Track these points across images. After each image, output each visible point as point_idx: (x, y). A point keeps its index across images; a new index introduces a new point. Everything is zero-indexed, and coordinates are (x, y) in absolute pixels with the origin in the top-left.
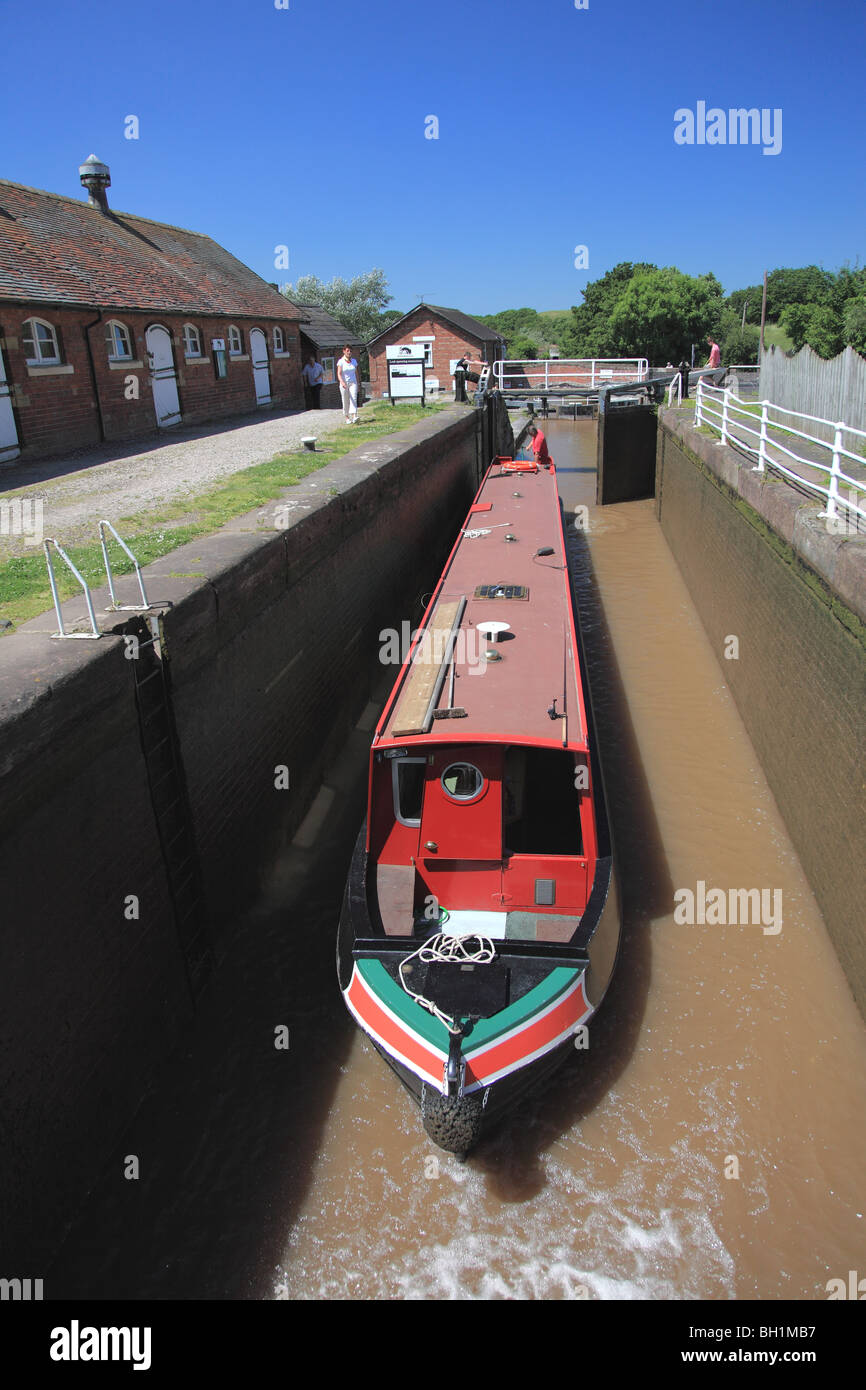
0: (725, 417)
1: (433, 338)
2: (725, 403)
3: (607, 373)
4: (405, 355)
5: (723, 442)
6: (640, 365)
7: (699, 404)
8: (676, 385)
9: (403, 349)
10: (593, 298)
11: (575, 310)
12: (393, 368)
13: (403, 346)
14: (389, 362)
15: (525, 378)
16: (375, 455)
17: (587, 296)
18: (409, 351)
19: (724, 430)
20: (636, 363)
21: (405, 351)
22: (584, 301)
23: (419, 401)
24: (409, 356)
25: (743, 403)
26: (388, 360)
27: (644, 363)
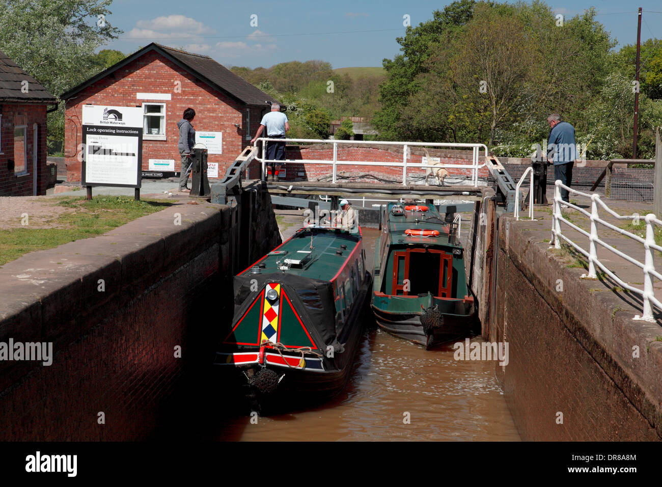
0: (593, 236)
1: (168, 97)
2: (594, 215)
3: (429, 163)
4: (112, 121)
5: (592, 274)
6: (476, 153)
7: (558, 214)
8: (526, 184)
9: (110, 112)
10: (415, 47)
11: (388, 66)
12: (90, 139)
13: (110, 108)
14: (87, 130)
15: (302, 164)
16: (45, 273)
17: (406, 45)
18: (119, 116)
19: (592, 256)
20: (471, 149)
21: (112, 116)
22: (402, 53)
23: (132, 192)
24: (118, 124)
25: (618, 216)
26: (85, 127)
27: (482, 149)
